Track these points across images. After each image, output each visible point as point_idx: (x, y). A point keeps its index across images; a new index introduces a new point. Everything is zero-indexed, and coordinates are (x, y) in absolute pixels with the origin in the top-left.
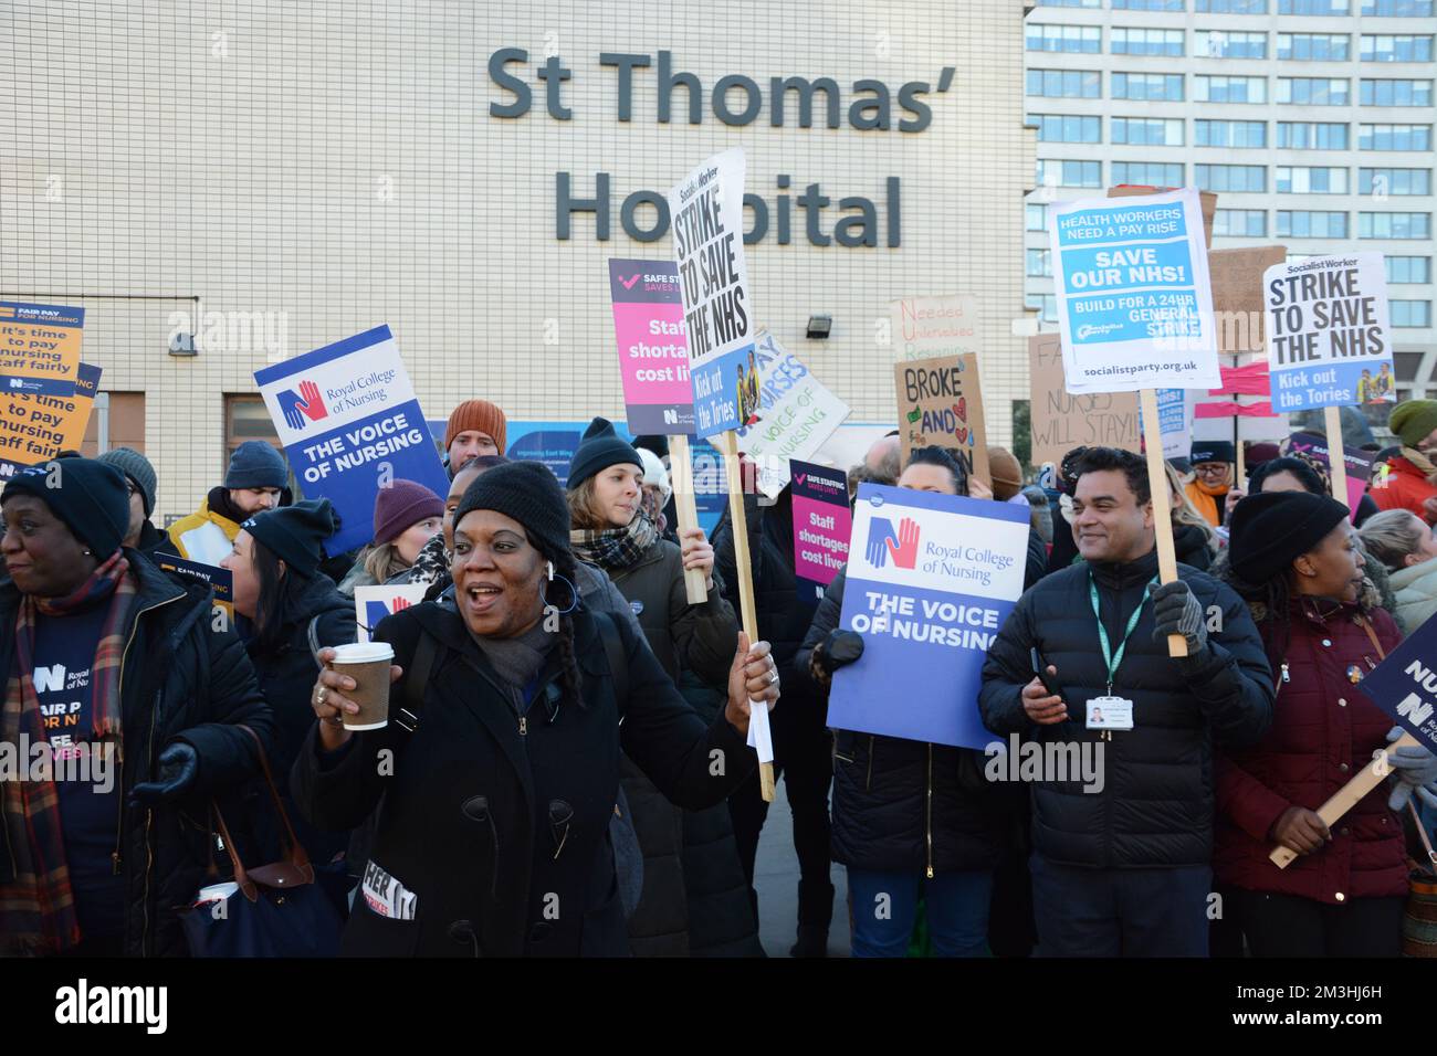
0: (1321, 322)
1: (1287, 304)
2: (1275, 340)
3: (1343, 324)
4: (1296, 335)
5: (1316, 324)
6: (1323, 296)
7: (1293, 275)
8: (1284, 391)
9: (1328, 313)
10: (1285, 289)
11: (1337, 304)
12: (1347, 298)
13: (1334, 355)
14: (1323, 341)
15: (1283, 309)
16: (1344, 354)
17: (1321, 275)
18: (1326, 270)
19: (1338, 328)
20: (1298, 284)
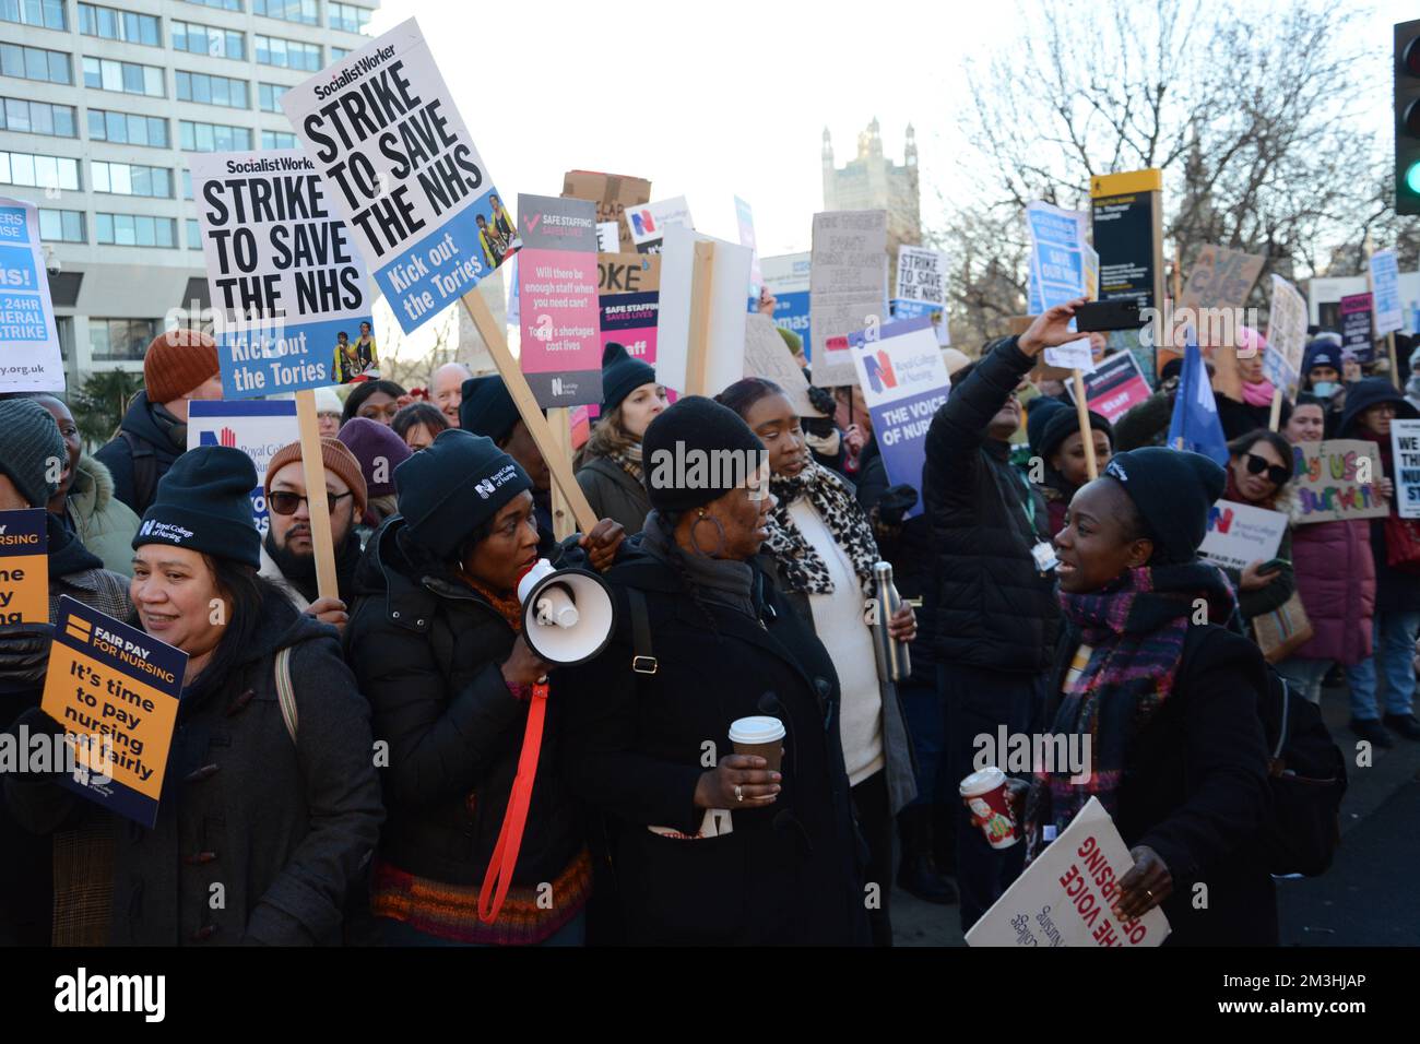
0: (282, 259)
1: (232, 225)
2: (219, 283)
3: (310, 263)
4: (249, 276)
5: (276, 260)
6: (282, 217)
7: (237, 176)
8: (240, 365)
9: (289, 242)
10: (227, 198)
11: (299, 229)
12: (311, 220)
13: (302, 311)
14: (286, 286)
15: (227, 233)
16: (315, 310)
17: (277, 181)
18: (282, 174)
19: (304, 269)
20: (245, 191)
